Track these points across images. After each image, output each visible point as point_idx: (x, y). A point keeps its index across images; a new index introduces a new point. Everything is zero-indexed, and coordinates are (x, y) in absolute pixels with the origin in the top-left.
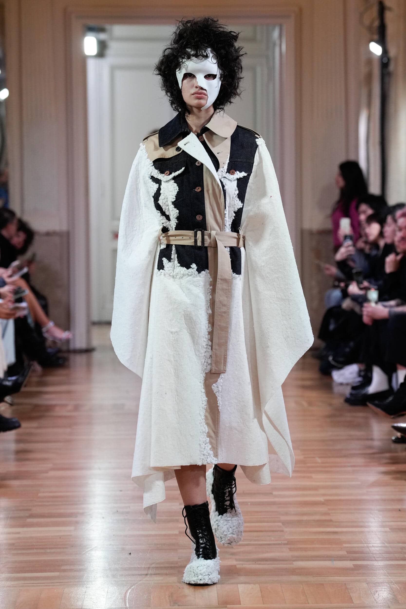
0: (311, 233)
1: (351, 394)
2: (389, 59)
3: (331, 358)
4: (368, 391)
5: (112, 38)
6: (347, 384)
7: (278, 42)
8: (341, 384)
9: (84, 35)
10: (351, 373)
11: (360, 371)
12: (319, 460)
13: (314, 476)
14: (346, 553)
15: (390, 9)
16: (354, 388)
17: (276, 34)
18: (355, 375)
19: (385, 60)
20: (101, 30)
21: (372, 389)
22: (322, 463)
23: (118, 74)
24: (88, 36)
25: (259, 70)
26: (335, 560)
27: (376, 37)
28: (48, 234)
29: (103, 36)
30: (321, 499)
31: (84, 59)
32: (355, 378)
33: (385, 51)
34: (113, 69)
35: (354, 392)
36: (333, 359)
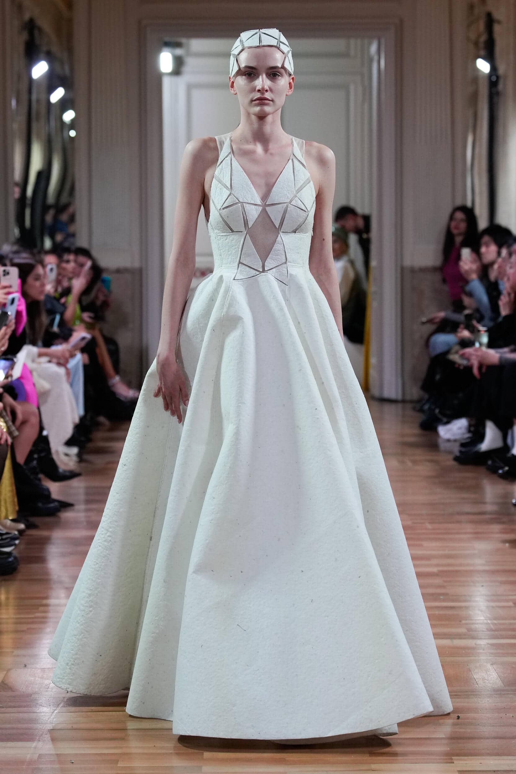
0: (413, 270)
1: (461, 452)
2: (498, 77)
3: (437, 411)
4: (480, 449)
5: (189, 54)
6: (455, 441)
7: (376, 58)
8: (448, 441)
9: (159, 51)
10: (460, 428)
11: (470, 426)
12: (429, 526)
13: (426, 544)
14: (466, 631)
15: (499, 22)
16: (463, 445)
17: (374, 48)
18: (464, 430)
19: (494, 79)
20: (178, 45)
21: (485, 446)
22: (434, 529)
23: (196, 94)
24: (164, 52)
25: (352, 88)
26: (455, 638)
27: (482, 53)
28: (118, 271)
29: (179, 52)
30: (435, 570)
31: (159, 77)
32: (464, 434)
33: (494, 68)
34: (190, 88)
35: (463, 449)
36: (439, 412)
